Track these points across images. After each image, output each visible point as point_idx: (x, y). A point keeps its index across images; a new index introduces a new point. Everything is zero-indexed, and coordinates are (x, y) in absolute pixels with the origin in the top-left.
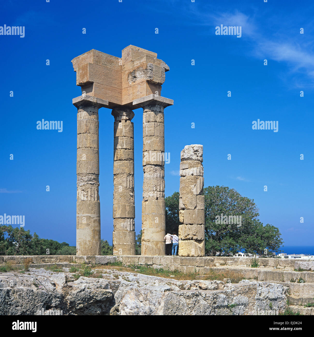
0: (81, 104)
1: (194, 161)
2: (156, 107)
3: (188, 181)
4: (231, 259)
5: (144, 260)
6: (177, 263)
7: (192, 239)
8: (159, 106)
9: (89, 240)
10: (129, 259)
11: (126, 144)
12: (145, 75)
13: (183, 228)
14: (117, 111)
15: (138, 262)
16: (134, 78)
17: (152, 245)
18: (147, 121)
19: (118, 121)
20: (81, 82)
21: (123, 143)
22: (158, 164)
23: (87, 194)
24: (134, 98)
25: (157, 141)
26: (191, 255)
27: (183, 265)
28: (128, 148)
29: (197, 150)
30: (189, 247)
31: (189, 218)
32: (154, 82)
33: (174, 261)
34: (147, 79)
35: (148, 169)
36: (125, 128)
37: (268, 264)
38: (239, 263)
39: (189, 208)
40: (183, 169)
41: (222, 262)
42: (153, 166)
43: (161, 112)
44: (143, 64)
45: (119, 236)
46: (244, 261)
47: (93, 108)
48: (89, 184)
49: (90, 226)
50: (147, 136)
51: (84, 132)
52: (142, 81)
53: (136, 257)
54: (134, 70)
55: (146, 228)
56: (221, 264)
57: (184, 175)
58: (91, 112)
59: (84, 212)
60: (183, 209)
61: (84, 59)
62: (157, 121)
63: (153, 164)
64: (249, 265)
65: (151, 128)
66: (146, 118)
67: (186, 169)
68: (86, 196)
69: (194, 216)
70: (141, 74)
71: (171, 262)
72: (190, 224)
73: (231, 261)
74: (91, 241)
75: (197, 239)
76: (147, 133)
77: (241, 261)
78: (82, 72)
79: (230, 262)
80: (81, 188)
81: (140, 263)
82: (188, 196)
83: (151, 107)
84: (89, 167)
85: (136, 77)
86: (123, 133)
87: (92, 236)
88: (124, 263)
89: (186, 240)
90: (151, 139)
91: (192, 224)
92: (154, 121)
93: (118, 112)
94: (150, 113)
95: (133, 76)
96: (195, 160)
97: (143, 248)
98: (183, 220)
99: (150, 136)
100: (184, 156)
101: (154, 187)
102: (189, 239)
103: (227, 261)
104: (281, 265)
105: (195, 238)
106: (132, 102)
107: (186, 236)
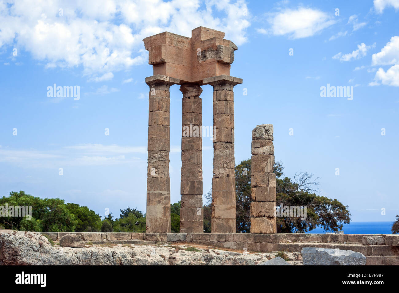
0: (154, 83)
1: (265, 140)
2: (226, 86)
3: (260, 159)
4: (303, 236)
5: (216, 237)
6: (250, 240)
7: (264, 216)
8: (229, 85)
9: (160, 217)
10: (200, 237)
11: (194, 120)
12: (216, 56)
13: (256, 206)
14: (186, 87)
15: (210, 239)
16: (204, 57)
17: (223, 222)
18: (218, 99)
19: (187, 97)
20: (154, 61)
21: (192, 119)
22: (229, 141)
23: (159, 171)
24: (204, 76)
25: (228, 119)
26: (263, 232)
27: (257, 242)
28: (196, 124)
29: (268, 130)
30: (261, 225)
31: (262, 195)
32: (223, 62)
33: (247, 238)
34: (217, 60)
35: (219, 146)
36: (194, 104)
37: (338, 240)
38: (310, 239)
39: (261, 185)
40: (255, 148)
41: (294, 238)
42: (224, 143)
43: (231, 91)
44: (214, 45)
45: (188, 213)
46: (315, 237)
47: (165, 87)
48: (160, 161)
49: (161, 203)
50: (217, 114)
51: (157, 110)
52: (213, 61)
53: (208, 235)
54: (204, 50)
55: (217, 205)
56: (293, 241)
57: (256, 154)
58: (163, 90)
59: (155, 189)
60: (255, 187)
61: (156, 40)
62: (228, 100)
63: (223, 141)
64: (320, 241)
65: (222, 106)
66: (216, 96)
67: (258, 148)
68: (157, 173)
69: (266, 193)
70: (211, 54)
71: (244, 239)
72: (262, 202)
73: (303, 238)
74: (162, 218)
75: (269, 216)
76: (217, 111)
77: (312, 238)
78: (155, 52)
79: (301, 238)
80: (153, 165)
81: (211, 241)
82: (260, 174)
83: (221, 86)
84: (161, 143)
85: (206, 57)
86: (192, 109)
87: (163, 213)
88: (195, 240)
89: (258, 217)
90: (222, 117)
91: (265, 202)
92: (224, 99)
93: (188, 88)
94: (221, 92)
95: (203, 55)
96: (267, 139)
97: (214, 226)
98: (256, 197)
99: (221, 114)
100: (255, 135)
101: (225, 164)
102: (261, 216)
103: (299, 238)
104: (350, 240)
105: (267, 215)
106: (202, 81)
107: (258, 213)
